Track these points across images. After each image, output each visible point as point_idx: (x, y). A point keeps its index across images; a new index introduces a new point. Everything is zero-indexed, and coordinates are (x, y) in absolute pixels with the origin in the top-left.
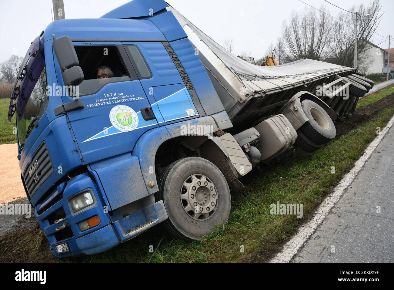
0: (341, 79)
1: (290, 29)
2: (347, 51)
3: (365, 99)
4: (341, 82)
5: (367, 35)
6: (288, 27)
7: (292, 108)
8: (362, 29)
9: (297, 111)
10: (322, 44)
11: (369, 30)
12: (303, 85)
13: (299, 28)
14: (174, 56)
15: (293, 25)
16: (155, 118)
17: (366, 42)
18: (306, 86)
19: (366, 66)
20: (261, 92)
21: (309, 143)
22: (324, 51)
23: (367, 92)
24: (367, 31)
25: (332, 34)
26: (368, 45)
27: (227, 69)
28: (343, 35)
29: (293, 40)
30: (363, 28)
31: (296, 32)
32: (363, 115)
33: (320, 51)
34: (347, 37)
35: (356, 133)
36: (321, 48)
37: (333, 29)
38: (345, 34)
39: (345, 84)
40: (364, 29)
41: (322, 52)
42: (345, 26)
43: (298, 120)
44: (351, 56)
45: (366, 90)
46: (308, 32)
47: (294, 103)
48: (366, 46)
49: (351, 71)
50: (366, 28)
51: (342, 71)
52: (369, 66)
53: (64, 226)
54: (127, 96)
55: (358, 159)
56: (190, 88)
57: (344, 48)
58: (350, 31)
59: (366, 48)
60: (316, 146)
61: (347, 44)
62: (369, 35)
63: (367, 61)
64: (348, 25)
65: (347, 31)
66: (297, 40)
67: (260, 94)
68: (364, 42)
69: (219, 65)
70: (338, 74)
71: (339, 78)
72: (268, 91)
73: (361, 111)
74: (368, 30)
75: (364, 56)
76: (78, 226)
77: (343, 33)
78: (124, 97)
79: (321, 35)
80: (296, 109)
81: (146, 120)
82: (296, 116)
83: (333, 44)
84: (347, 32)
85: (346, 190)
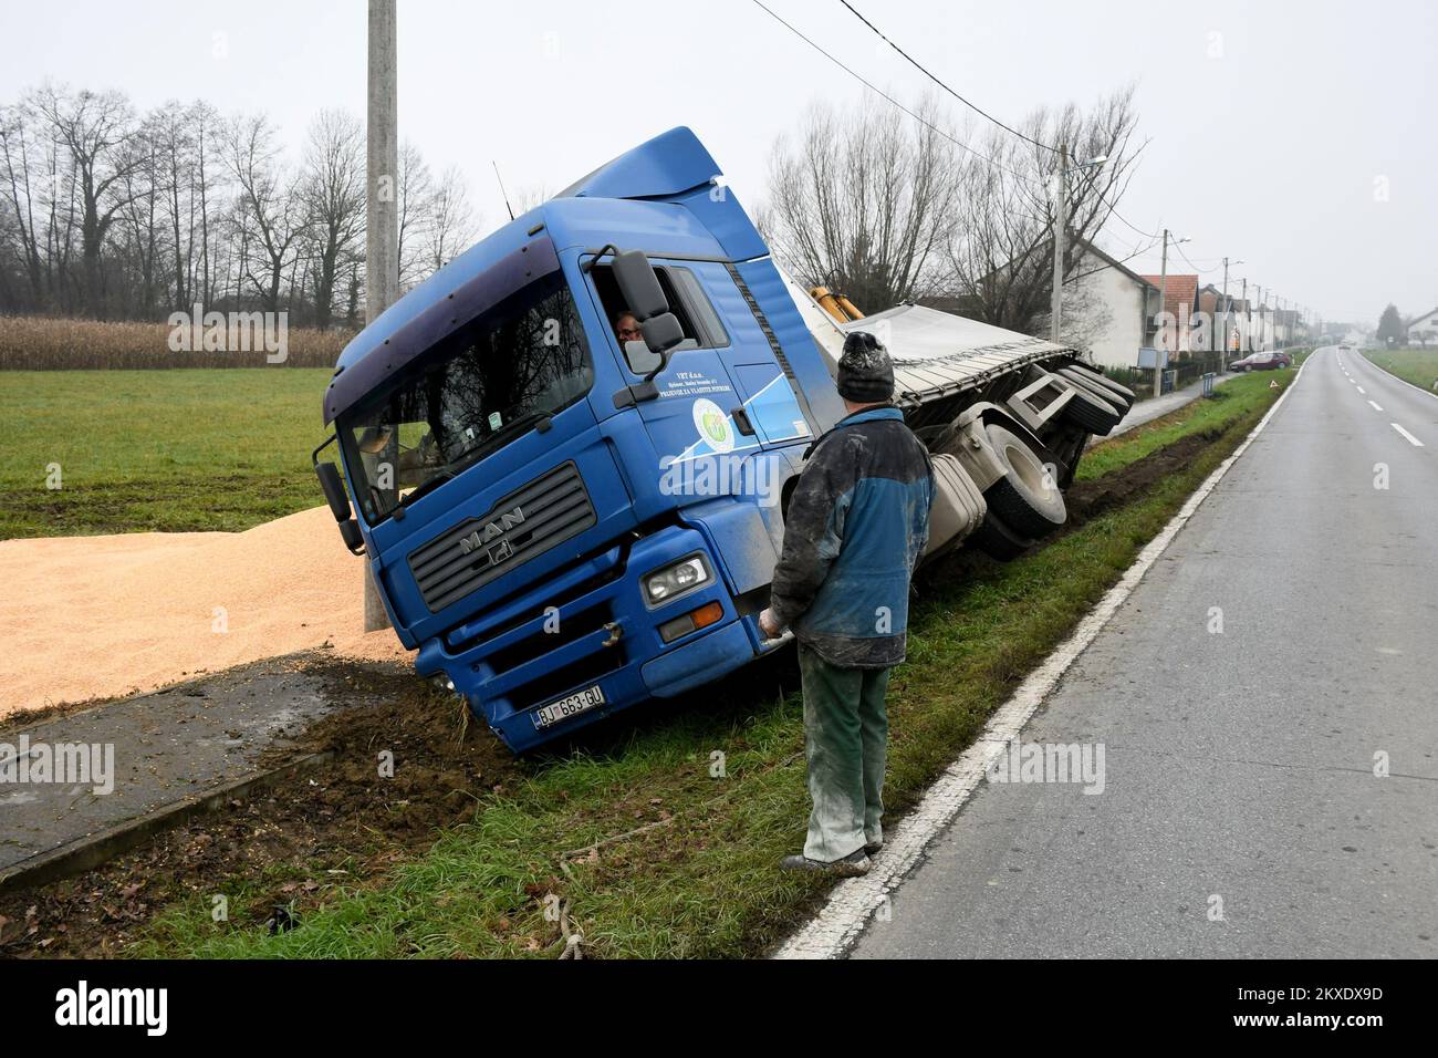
0: (1047, 378)
1: (803, 175)
2: (1014, 275)
3: (1090, 454)
4: (1048, 387)
5: (1088, 221)
6: (796, 163)
7: (965, 442)
8: (1070, 198)
9: (979, 448)
10: (921, 245)
11: (1095, 202)
12: (973, 388)
13: (838, 172)
14: (751, 299)
15: (815, 157)
16: (753, 432)
17: (1082, 245)
18: (980, 390)
19: (1082, 336)
20: (912, 397)
21: (1005, 534)
22: (930, 268)
23: (1117, 421)
24: (1087, 206)
25: (962, 206)
26: (1090, 258)
27: (838, 334)
28: (1001, 214)
29: (810, 220)
30: (1072, 193)
31: (823, 189)
32: (1092, 500)
33: (912, 272)
34: (1015, 220)
35: (1101, 528)
36: (916, 260)
37: (963, 187)
38: (1008, 210)
39: (1060, 394)
40: (1075, 197)
41: (920, 274)
42: (1011, 179)
43: (982, 474)
44: (1029, 294)
45: (1117, 414)
46: (870, 191)
47: (970, 429)
48: (1082, 261)
49: (1063, 356)
50: (1084, 193)
51: (1043, 355)
52: (1090, 339)
53: (614, 638)
54: (708, 382)
55: (1127, 569)
56: (790, 376)
57: (1001, 259)
58: (1026, 200)
59: (1083, 271)
60: (1018, 542)
61: (1015, 248)
62: (1094, 223)
63: (1085, 319)
64: (1018, 177)
65: (1015, 197)
66: (828, 221)
67: (909, 400)
68: (1077, 247)
69: (820, 326)
70: (1037, 363)
71: (1041, 376)
72: (925, 395)
73: (1084, 490)
74: (1090, 203)
75: (1075, 298)
76: (660, 633)
77: (1002, 204)
78: (704, 383)
79: (921, 204)
80: (977, 446)
81: (744, 434)
82: (975, 462)
83: (963, 245)
84: (1016, 205)
85: (1118, 608)
